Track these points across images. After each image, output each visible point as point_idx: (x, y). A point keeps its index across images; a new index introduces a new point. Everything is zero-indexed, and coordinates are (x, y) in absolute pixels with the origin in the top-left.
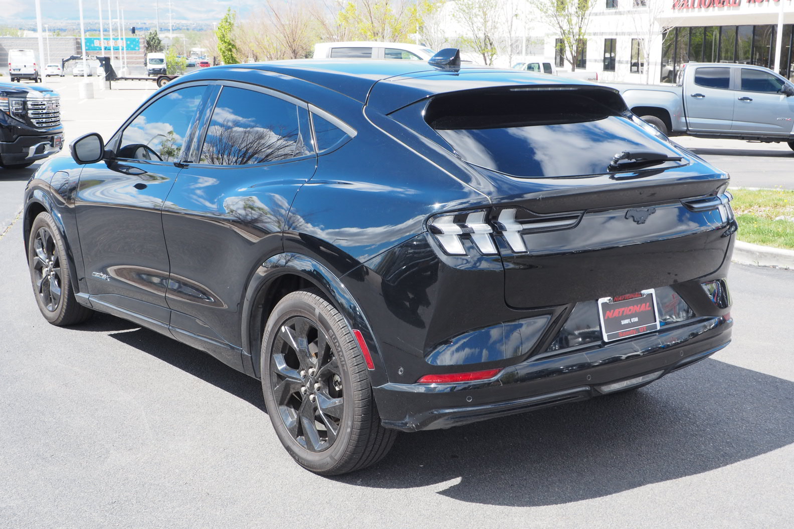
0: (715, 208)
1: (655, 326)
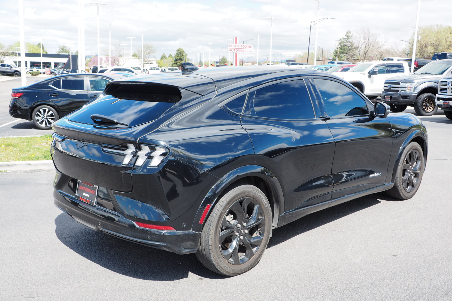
1: (93, 203)
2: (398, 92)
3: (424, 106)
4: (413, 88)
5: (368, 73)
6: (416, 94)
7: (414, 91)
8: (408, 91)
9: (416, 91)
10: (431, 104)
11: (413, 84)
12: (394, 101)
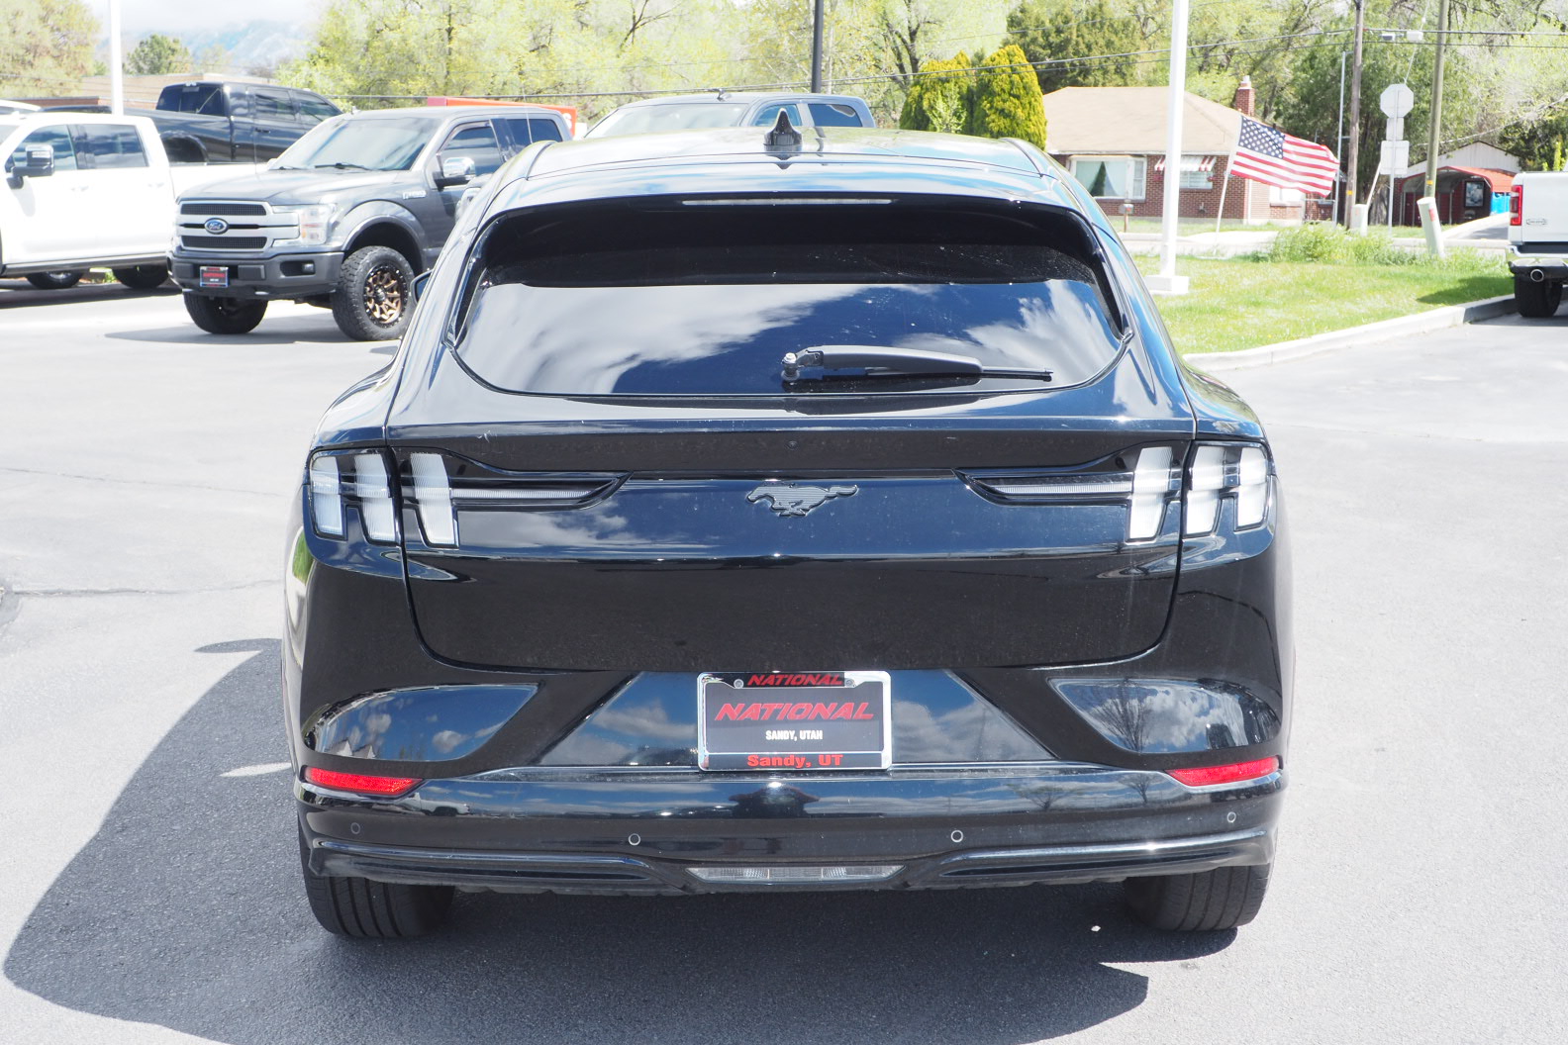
0: (1121, 501)
1: (878, 759)
2: (262, 246)
3: (369, 299)
4: (325, 227)
5: (8, 170)
6: (338, 250)
7: (328, 239)
8: (304, 243)
9: (336, 240)
10: (392, 290)
11: (321, 209)
12: (248, 286)
